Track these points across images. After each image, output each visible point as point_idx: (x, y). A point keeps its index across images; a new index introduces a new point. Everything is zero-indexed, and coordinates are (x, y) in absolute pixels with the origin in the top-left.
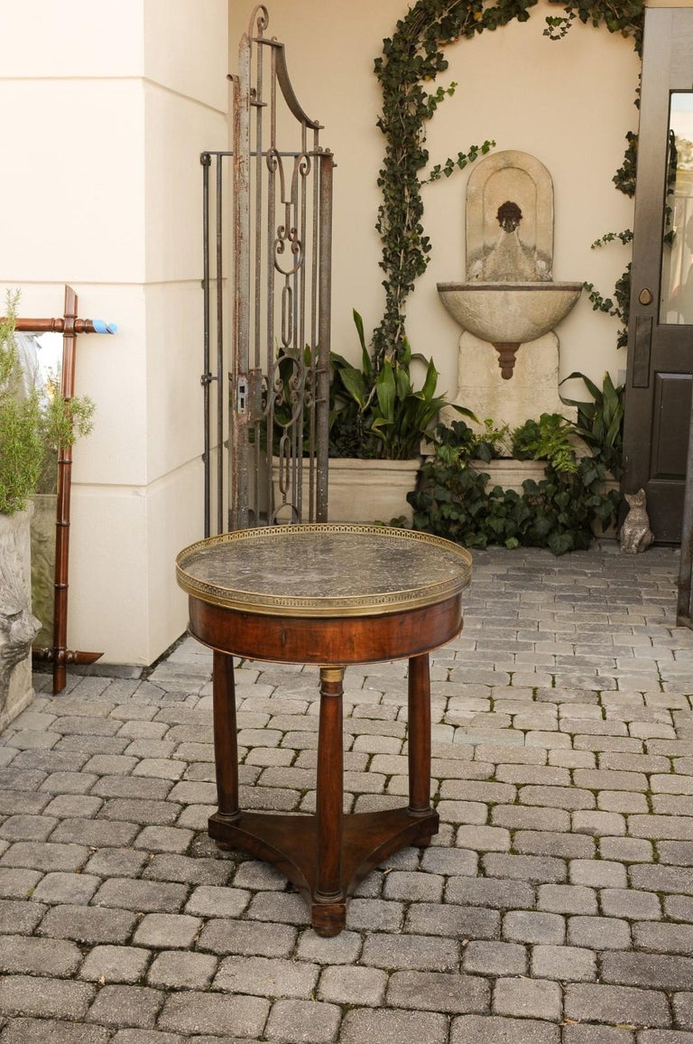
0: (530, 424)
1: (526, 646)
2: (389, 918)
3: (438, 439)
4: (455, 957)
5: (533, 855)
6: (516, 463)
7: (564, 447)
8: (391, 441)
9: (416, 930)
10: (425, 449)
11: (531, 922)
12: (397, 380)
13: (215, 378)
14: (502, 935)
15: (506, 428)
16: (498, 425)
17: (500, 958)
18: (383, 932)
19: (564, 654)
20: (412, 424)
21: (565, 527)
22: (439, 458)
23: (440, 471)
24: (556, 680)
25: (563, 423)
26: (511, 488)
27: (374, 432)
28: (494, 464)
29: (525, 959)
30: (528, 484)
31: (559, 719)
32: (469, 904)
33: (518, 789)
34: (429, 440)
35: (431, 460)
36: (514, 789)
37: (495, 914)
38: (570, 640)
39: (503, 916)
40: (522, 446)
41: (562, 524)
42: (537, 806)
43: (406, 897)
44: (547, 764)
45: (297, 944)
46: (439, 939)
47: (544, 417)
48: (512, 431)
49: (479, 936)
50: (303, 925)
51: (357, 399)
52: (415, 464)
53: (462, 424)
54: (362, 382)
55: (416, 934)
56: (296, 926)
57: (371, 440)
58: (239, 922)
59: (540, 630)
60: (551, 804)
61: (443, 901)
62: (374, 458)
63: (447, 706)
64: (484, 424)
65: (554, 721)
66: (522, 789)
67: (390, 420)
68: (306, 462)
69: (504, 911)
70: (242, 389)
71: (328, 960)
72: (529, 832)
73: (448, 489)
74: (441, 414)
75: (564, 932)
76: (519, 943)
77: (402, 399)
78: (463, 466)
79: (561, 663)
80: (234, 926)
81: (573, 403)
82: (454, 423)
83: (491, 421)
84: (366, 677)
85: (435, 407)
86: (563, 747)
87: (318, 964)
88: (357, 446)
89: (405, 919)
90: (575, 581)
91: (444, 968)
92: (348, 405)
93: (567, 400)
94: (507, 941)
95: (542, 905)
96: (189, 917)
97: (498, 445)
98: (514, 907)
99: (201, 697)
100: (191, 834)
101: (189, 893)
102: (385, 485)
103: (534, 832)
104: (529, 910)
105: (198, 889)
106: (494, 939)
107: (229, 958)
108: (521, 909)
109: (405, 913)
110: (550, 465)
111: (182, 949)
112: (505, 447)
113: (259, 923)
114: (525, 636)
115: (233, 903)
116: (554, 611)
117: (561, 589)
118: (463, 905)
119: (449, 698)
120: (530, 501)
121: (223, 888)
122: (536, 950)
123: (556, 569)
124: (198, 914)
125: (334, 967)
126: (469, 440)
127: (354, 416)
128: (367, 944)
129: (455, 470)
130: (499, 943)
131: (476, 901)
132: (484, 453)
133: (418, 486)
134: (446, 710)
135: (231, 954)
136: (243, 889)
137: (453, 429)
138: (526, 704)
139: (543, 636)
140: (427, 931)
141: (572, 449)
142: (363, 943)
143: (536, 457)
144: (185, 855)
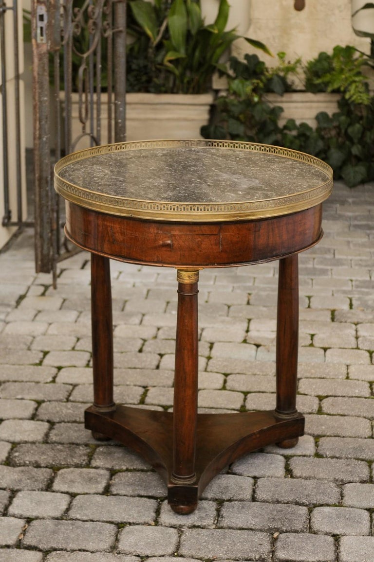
0: (323, 57)
1: (324, 272)
2: (204, 515)
3: (231, 72)
4: (267, 547)
5: (337, 458)
6: (310, 96)
7: (357, 79)
8: (183, 75)
9: (229, 524)
10: (218, 83)
11: (338, 516)
12: (188, 13)
13: (10, 8)
14: (310, 528)
15: (299, 61)
16: (291, 58)
17: (309, 547)
18: (198, 527)
19: (360, 279)
20: (204, 58)
21: (358, 159)
22: (231, 91)
23: (234, 105)
24: (354, 302)
25: (357, 55)
26: (304, 121)
27: (166, 66)
28: (287, 97)
29: (333, 548)
30: (322, 117)
31: (357, 338)
32: (278, 502)
33: (321, 400)
34: (222, 74)
35: (223, 94)
36: (317, 400)
37: (304, 510)
38: (366, 266)
39: (310, 511)
40: (315, 79)
41: (356, 157)
42: (339, 415)
43: (219, 496)
44: (348, 378)
45: (117, 540)
46: (251, 532)
47: (337, 50)
48: (305, 63)
49: (289, 529)
50: (122, 523)
51: (149, 32)
52: (207, 99)
53: (255, 57)
54: (153, 15)
55: (230, 528)
56: (115, 524)
57: (162, 75)
58: (61, 521)
59: (337, 256)
60: (353, 413)
61: (254, 499)
62: (166, 92)
63: (248, 327)
64: (277, 57)
65: (353, 340)
66: (325, 401)
67: (182, 54)
68: (104, 97)
69: (311, 507)
70: (41, 18)
71: (148, 553)
72: (333, 438)
73: (242, 123)
74: (233, 47)
75: (369, 524)
76: (327, 534)
77: (194, 32)
78: (256, 99)
79: (357, 287)
80: (56, 525)
81: (366, 35)
82: (247, 57)
83: (283, 53)
84: (168, 303)
85: (227, 40)
86: (362, 362)
87: (138, 556)
88: (149, 81)
89: (218, 515)
90: (369, 211)
91: (257, 557)
92: (139, 39)
93: (360, 32)
94: (315, 533)
95: (347, 501)
96: (12, 519)
97: (291, 78)
98: (321, 503)
99: (7, 323)
100: (9, 446)
101: (11, 498)
102: (178, 120)
103: (337, 438)
104: (335, 505)
105: (20, 494)
106: (302, 531)
107: (54, 553)
108: (328, 505)
109: (218, 511)
110: (343, 98)
111: (8, 547)
112: (298, 80)
113: (80, 523)
114: (321, 263)
115: (54, 505)
116: (350, 239)
117: (355, 218)
118: (273, 502)
119: (249, 320)
120: (323, 133)
121: (44, 493)
122: (343, 540)
123: (350, 200)
124: (21, 515)
125: (154, 558)
126: (262, 73)
127: (146, 50)
128: (183, 537)
129: (249, 103)
130: (308, 534)
131: (285, 499)
132: (277, 86)
133: (211, 120)
134: (247, 331)
135: (55, 550)
136: (62, 493)
137: (245, 62)
138: (324, 324)
139: (339, 263)
140: (240, 525)
141: (366, 80)
142: (180, 537)
143: (330, 89)
144: (4, 465)
